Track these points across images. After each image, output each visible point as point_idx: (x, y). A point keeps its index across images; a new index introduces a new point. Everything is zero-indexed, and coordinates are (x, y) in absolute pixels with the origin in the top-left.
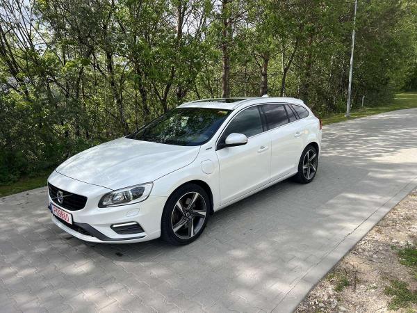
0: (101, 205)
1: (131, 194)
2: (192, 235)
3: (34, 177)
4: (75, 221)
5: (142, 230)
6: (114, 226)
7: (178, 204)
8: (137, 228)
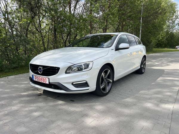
0: (66, 73)
1: (83, 66)
2: (107, 91)
3: (7, 72)
4: (50, 82)
5: (88, 86)
6: (74, 83)
7: (103, 74)
8: (86, 84)
